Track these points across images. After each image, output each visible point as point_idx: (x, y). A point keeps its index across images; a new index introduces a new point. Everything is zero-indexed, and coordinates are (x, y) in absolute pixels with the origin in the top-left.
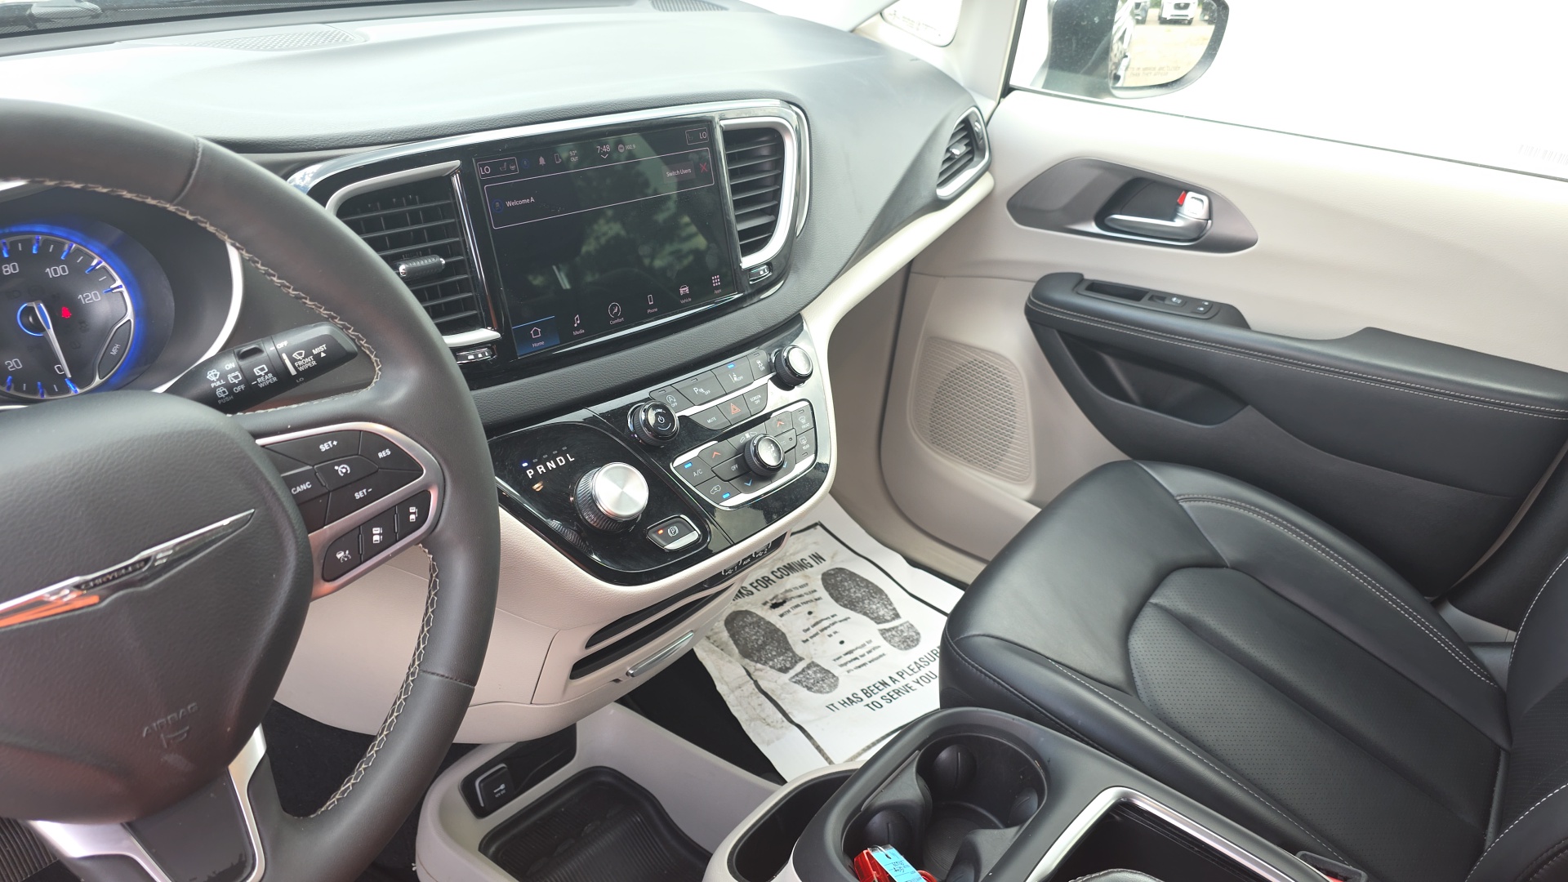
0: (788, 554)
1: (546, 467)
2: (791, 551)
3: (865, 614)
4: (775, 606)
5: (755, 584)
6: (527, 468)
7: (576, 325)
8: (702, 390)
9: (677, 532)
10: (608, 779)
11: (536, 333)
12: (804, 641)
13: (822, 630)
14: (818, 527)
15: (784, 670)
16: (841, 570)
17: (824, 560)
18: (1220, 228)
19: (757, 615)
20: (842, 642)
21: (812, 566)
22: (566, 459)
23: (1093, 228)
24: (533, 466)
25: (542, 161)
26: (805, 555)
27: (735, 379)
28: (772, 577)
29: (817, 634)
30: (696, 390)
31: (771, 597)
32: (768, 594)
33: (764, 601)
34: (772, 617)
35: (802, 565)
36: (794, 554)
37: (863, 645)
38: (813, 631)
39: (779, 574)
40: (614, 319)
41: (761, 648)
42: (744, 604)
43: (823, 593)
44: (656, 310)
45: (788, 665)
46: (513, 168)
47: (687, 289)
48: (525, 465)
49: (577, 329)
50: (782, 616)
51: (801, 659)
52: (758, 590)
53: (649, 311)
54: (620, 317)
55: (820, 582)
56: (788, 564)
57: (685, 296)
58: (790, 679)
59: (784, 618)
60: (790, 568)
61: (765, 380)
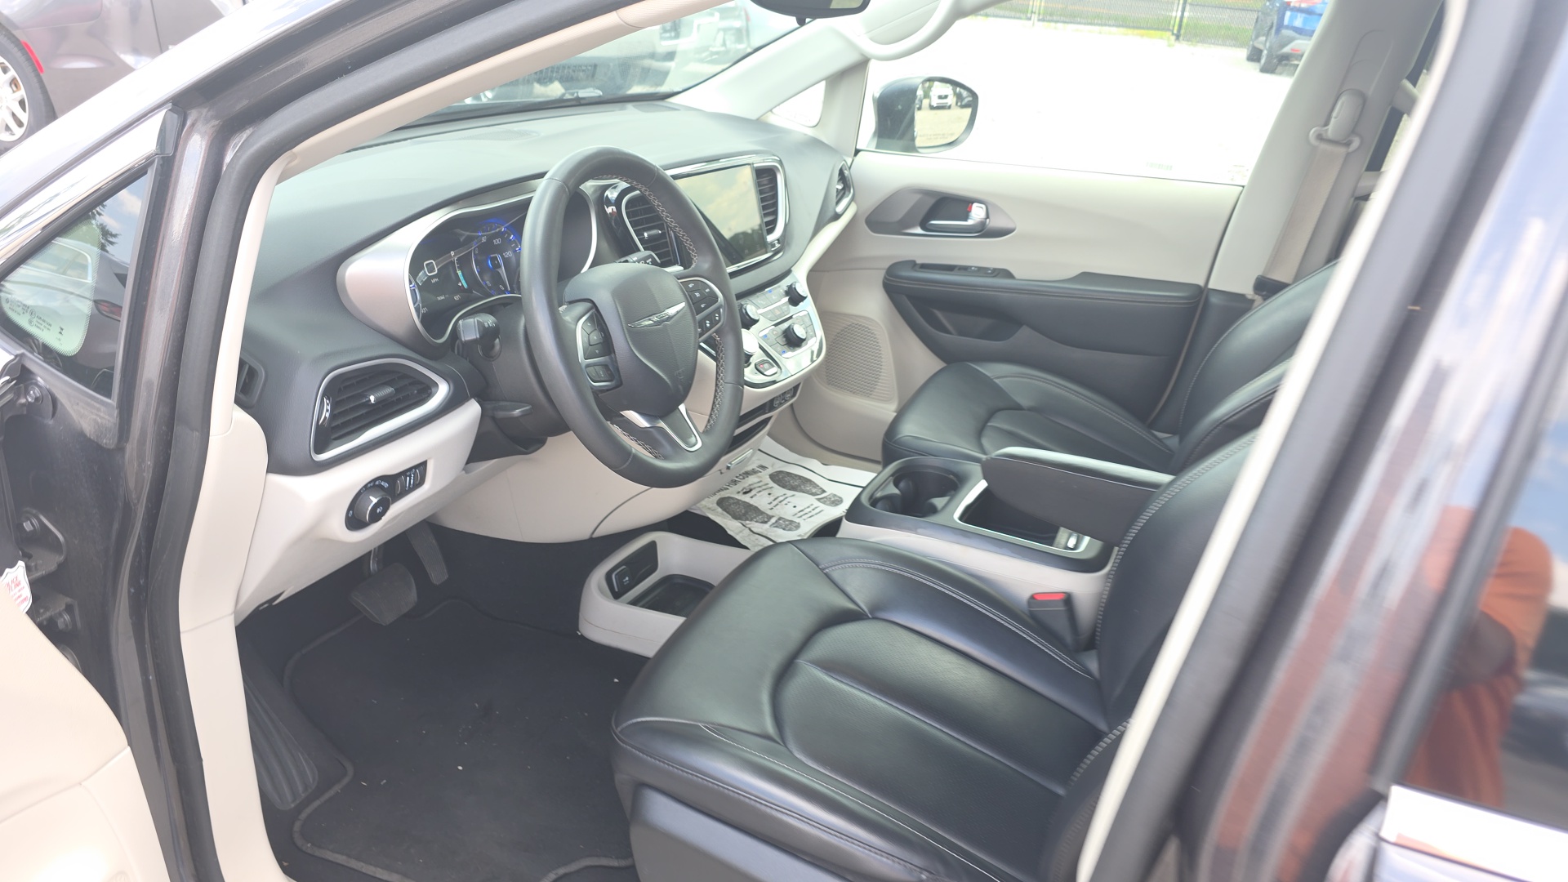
3: (804, 492)
4: (745, 493)
10: (680, 581)
12: (772, 509)
13: (780, 502)
14: (760, 452)
15: (766, 522)
16: (779, 471)
17: (769, 468)
18: (995, 222)
19: (736, 498)
20: (795, 507)
21: (761, 472)
23: (919, 231)
26: (757, 467)
28: (737, 479)
29: (777, 505)
31: (741, 489)
32: (739, 487)
33: (737, 492)
34: (746, 498)
35: (754, 472)
37: (809, 507)
38: (775, 503)
39: (741, 477)
41: (745, 515)
42: (725, 493)
43: (772, 484)
45: (766, 520)
50: (752, 497)
51: (773, 516)
52: (734, 486)
55: (769, 479)
56: (745, 471)
58: (771, 526)
59: (754, 498)
60: (747, 473)
61: (786, 299)
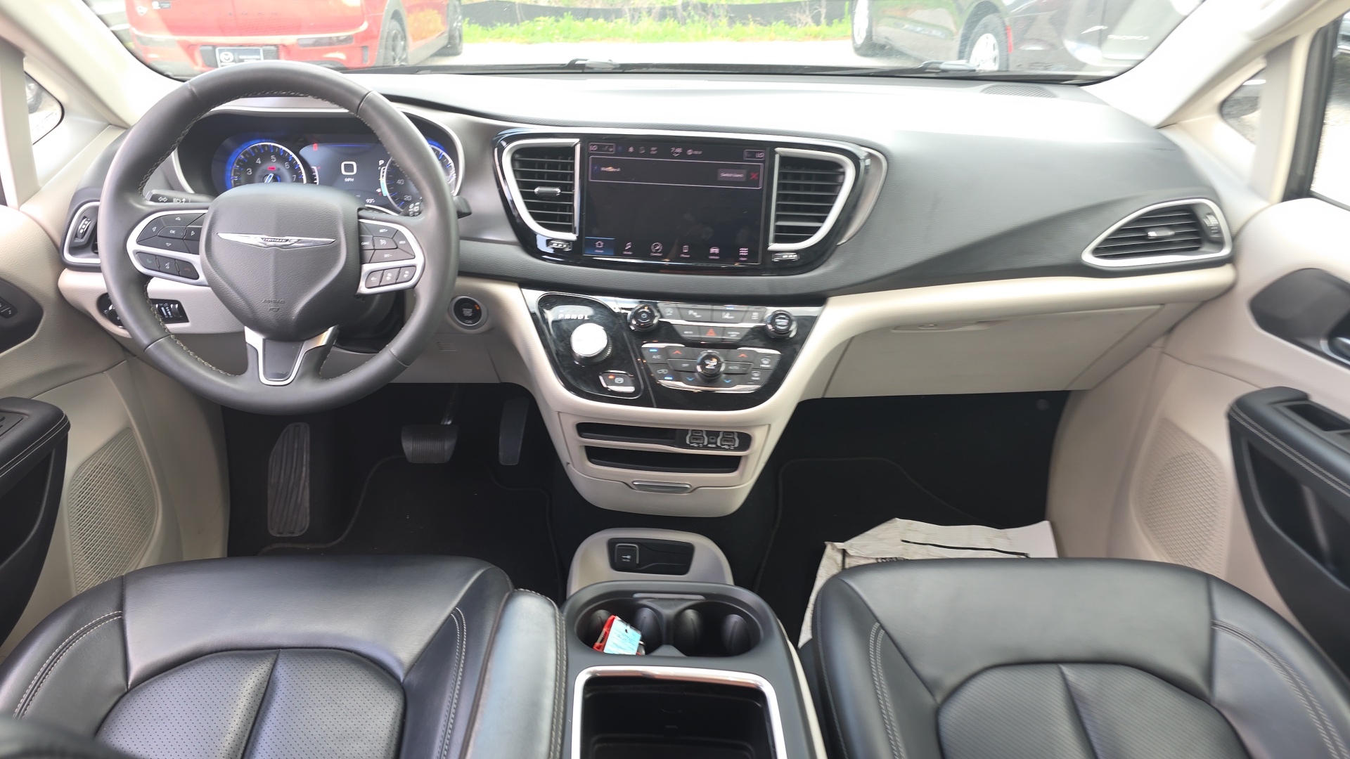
7: (627, 248)
8: (695, 314)
9: (622, 382)
11: (599, 244)
23: (1322, 346)
25: (631, 149)
27: (726, 317)
30: (692, 312)
40: (655, 253)
44: (688, 256)
46: (611, 150)
47: (716, 250)
49: (628, 250)
53: (683, 255)
54: (660, 253)
57: (714, 254)
61: (752, 325)
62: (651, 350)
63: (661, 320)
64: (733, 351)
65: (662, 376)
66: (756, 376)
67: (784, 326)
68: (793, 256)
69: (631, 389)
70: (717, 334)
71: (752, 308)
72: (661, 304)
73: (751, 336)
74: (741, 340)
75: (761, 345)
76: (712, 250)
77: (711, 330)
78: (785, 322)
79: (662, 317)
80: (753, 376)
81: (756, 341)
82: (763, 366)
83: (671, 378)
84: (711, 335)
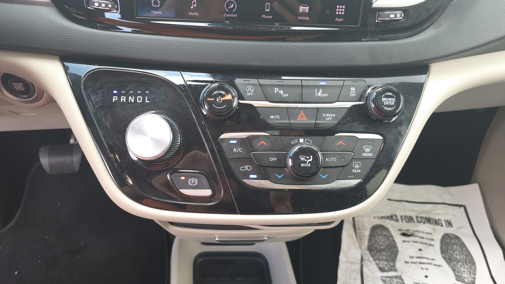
0: (433, 212)
1: (127, 99)
2: (436, 212)
3: (454, 270)
4: (404, 234)
5: (403, 217)
6: (115, 95)
7: (192, 7)
8: (281, 92)
9: (196, 184)
11: (156, 3)
12: (407, 262)
13: (420, 263)
14: (462, 209)
15: (382, 270)
16: (458, 238)
17: (452, 227)
19: (391, 234)
20: (426, 277)
21: (442, 226)
22: (144, 100)
24: (119, 95)
26: (443, 218)
27: (319, 94)
28: (415, 219)
29: (416, 263)
30: (276, 90)
31: (406, 229)
32: (405, 226)
33: (400, 228)
34: (399, 239)
35: (437, 222)
36: (437, 214)
38: (415, 260)
39: (419, 220)
40: (228, 13)
41: (380, 251)
42: (388, 224)
43: (437, 244)
44: (271, 17)
45: (386, 269)
47: (307, 9)
48: (115, 92)
49: (193, 11)
50: (404, 241)
51: (396, 270)
52: (402, 221)
53: (263, 16)
54: (234, 13)
55: (440, 237)
56: (429, 218)
57: (304, 14)
58: (382, 277)
59: (405, 244)
60: (428, 220)
61: (349, 105)
62: (231, 142)
63: (241, 102)
64: (329, 138)
65: (246, 175)
66: (357, 167)
67: (392, 106)
68: (399, 16)
69: (207, 192)
70: (309, 118)
71: (348, 81)
72: (238, 81)
73: (349, 119)
74: (338, 124)
75: (361, 128)
76: (301, 9)
77: (302, 113)
78: (392, 101)
79: (241, 97)
80: (354, 168)
81: (356, 124)
82: (365, 155)
83: (255, 176)
84: (302, 120)
